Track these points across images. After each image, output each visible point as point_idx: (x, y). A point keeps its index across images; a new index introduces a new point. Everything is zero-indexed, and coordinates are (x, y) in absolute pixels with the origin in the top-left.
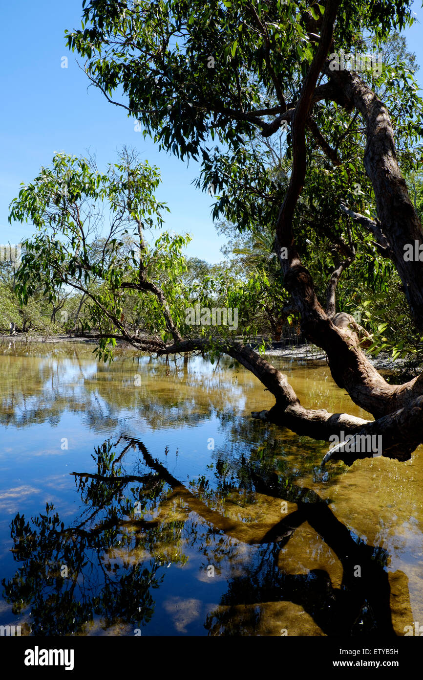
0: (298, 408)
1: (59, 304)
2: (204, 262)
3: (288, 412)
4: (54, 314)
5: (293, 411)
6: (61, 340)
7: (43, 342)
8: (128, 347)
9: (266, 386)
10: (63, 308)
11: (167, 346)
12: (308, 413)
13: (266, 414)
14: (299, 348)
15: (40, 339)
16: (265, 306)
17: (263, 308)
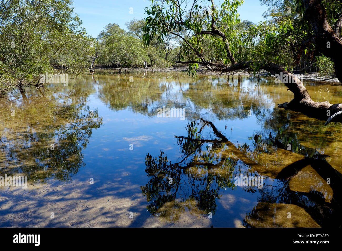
0: (309, 101)
1: (169, 51)
2: (252, 23)
3: (302, 103)
4: (166, 57)
5: (306, 102)
6: (170, 71)
7: (161, 71)
8: (206, 74)
9: (288, 88)
10: (170, 54)
11: (227, 67)
12: (316, 103)
13: (287, 105)
14: (312, 74)
15: (159, 70)
16: (290, 42)
17: (289, 44)
